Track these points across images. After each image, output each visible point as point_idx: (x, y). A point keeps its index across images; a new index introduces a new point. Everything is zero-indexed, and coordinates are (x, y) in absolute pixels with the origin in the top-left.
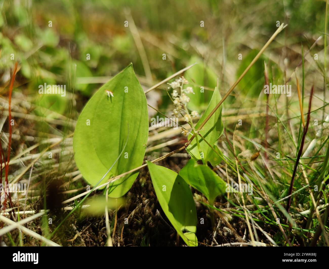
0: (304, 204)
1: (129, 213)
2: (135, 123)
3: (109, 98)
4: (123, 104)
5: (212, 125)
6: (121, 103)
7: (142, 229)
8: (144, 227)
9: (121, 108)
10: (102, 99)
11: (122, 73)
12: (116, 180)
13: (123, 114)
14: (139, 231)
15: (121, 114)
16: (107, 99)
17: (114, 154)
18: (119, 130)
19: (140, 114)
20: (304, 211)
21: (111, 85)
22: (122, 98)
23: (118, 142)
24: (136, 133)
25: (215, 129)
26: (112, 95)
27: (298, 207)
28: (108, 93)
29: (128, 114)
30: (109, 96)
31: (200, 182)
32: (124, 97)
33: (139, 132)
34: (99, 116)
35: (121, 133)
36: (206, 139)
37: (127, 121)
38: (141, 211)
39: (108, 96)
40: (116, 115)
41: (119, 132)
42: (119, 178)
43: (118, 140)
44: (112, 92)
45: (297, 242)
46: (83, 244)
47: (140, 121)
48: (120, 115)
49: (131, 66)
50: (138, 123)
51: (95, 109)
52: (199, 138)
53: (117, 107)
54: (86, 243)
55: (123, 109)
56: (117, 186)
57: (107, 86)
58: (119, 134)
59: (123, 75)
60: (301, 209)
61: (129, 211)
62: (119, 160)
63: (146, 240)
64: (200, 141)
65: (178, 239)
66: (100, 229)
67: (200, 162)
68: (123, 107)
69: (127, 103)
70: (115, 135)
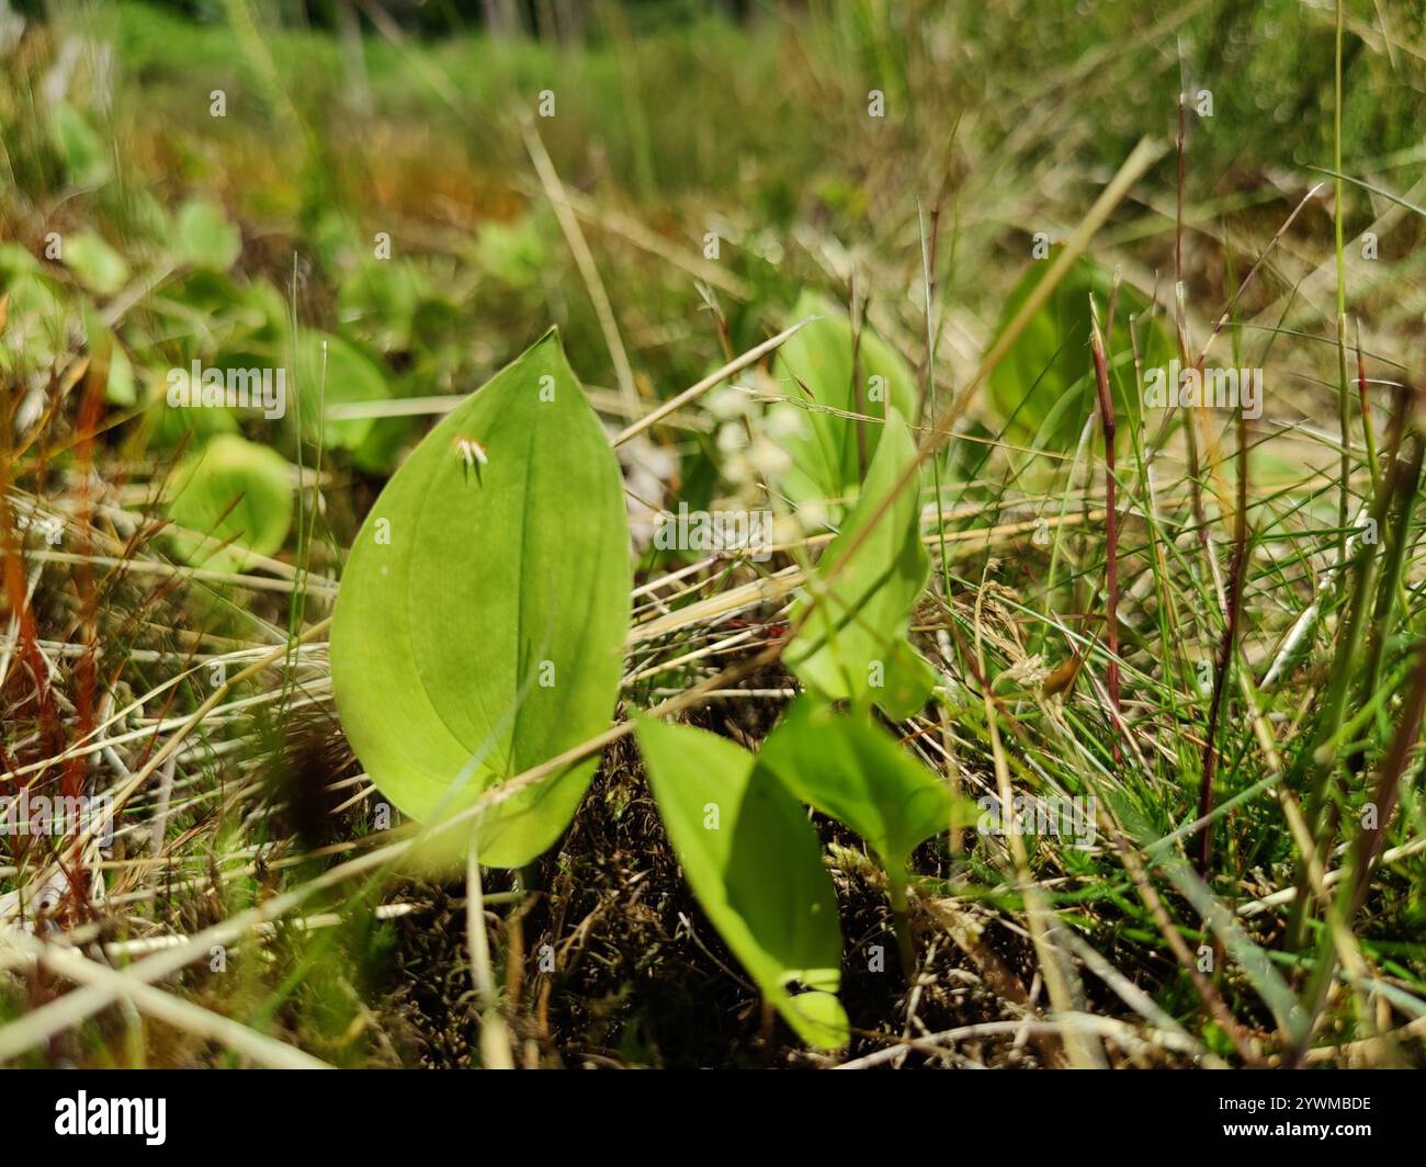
0: (1275, 866)
1: (568, 932)
2: (578, 562)
3: (471, 470)
4: (528, 489)
5: (884, 563)
6: (520, 488)
7: (624, 991)
8: (629, 982)
9: (520, 507)
10: (440, 473)
11: (519, 367)
12: (510, 794)
13: (527, 532)
14: (611, 997)
15: (520, 530)
16: (460, 474)
17: (500, 696)
18: (516, 595)
19: (594, 527)
20: (1274, 891)
21: (474, 418)
22: (522, 467)
23: (515, 646)
24: (583, 602)
25: (897, 576)
26: (483, 458)
27: (1251, 878)
28: (467, 448)
29: (548, 527)
30: (470, 461)
31: (843, 786)
32: (529, 463)
33: (592, 599)
34: (431, 543)
35: (521, 608)
36: (864, 614)
37: (545, 560)
38: (617, 919)
39: (465, 462)
40: (501, 535)
41: (515, 602)
42: (521, 787)
43: (515, 638)
44: (482, 445)
45: (1252, 1018)
46: (388, 1057)
47: (598, 556)
48: (518, 536)
49: (552, 339)
50: (590, 563)
51: (417, 515)
52: (837, 614)
53: (505, 502)
54: (402, 1050)
55: (526, 511)
56: (513, 817)
57: (460, 422)
58: (516, 613)
59: (521, 374)
60: (1265, 886)
61: (566, 922)
62: (519, 715)
63: (640, 1033)
64: (842, 624)
65: (768, 1021)
66: (454, 997)
67: (843, 706)
68: (529, 504)
69: (541, 487)
70: (501, 615)
